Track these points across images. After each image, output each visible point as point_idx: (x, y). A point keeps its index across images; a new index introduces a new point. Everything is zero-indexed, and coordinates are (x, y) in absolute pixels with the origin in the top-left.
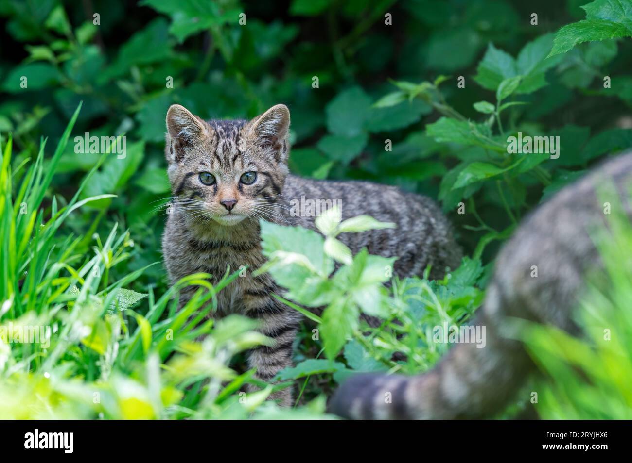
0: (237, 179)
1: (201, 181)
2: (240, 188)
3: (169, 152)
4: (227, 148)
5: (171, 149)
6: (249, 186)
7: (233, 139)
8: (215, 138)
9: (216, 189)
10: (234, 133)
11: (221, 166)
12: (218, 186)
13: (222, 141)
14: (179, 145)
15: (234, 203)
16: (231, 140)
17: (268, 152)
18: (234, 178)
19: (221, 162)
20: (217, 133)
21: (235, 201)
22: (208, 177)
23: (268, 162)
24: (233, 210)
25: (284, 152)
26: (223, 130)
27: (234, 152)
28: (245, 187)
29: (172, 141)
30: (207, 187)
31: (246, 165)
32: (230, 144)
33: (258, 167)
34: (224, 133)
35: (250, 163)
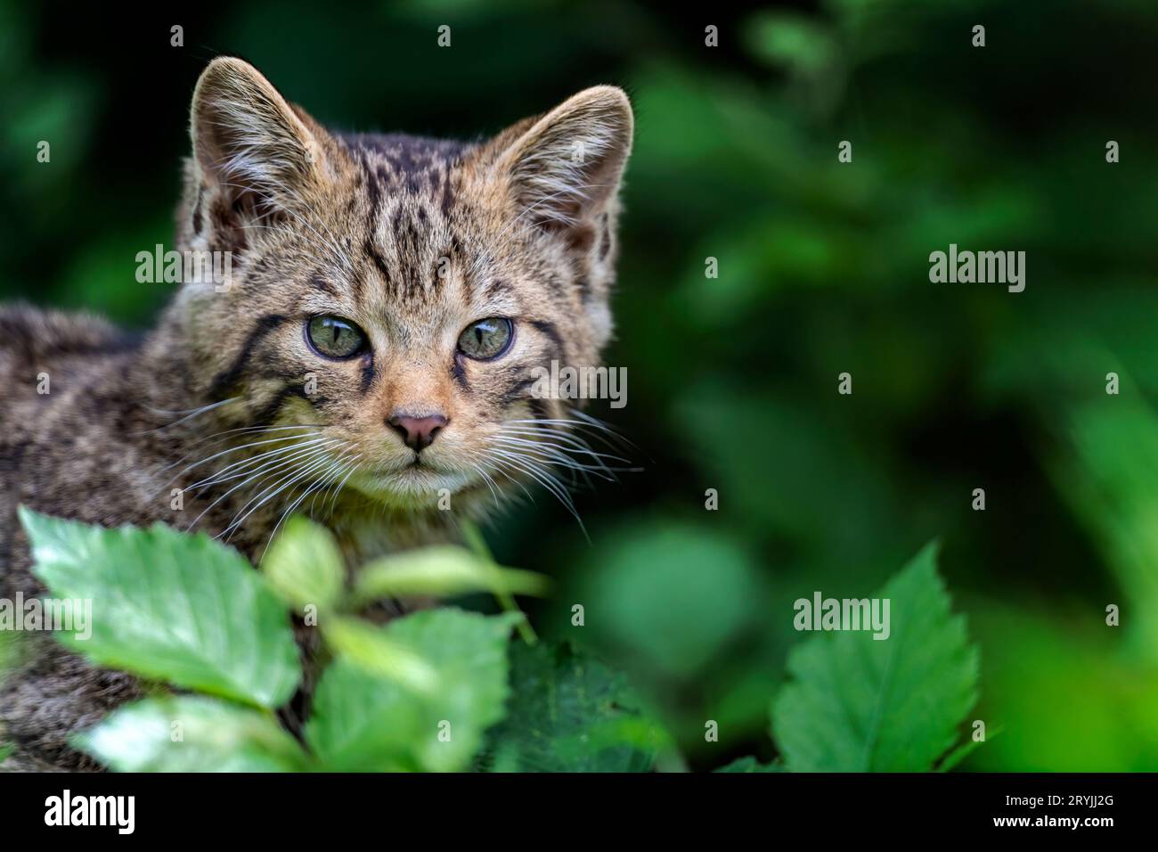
0: (448, 341)
1: (313, 345)
2: (458, 373)
3: (189, 227)
4: (410, 229)
5: (198, 219)
6: (486, 366)
7: (432, 200)
8: (361, 194)
9: (369, 374)
10: (435, 178)
11: (391, 290)
12: (376, 360)
13: (389, 206)
14: (227, 205)
15: (437, 423)
16: (424, 199)
17: (553, 251)
18: (437, 333)
19: (387, 278)
20: (371, 177)
21: (442, 418)
22: (337, 330)
23: (554, 287)
24: (429, 451)
25: (602, 259)
26: (388, 167)
27: (438, 240)
28: (474, 369)
29: (203, 188)
30: (336, 365)
31: (480, 292)
32: (422, 215)
33: (520, 299)
34: (394, 178)
35: (496, 287)
